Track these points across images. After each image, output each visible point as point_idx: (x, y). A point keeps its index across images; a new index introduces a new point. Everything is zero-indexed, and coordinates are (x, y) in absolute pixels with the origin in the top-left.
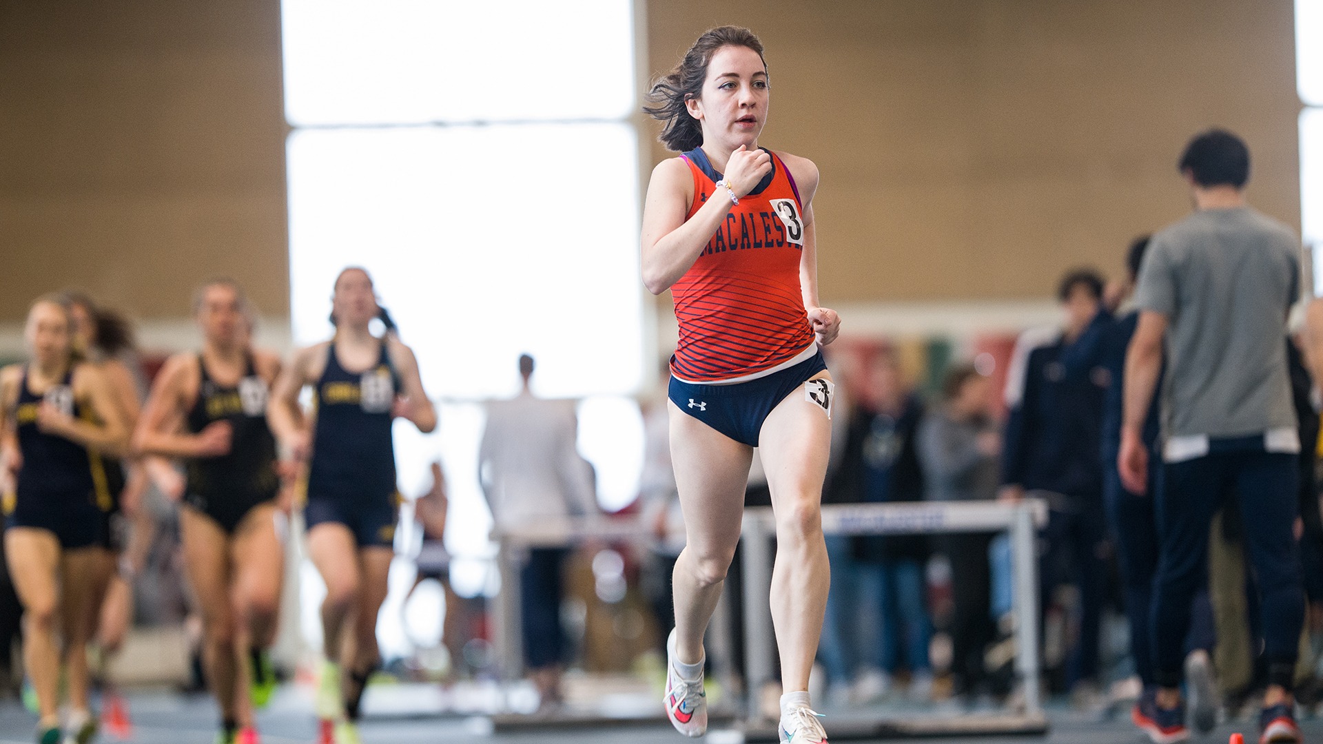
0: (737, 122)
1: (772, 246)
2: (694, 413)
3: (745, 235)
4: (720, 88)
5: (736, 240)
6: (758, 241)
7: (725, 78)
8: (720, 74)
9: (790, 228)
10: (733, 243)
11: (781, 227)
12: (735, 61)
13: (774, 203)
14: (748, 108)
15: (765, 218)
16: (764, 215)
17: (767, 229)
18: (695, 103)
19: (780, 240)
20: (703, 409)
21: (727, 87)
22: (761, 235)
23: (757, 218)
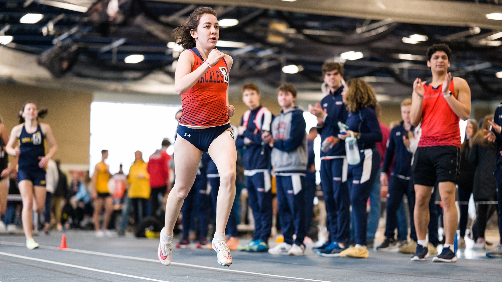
0: (210, 39)
1: (220, 82)
2: (186, 138)
3: (211, 78)
4: (204, 27)
5: (208, 79)
6: (215, 80)
7: (206, 24)
8: (205, 23)
9: (225, 77)
10: (207, 80)
11: (222, 76)
12: (209, 19)
13: (220, 68)
14: (214, 35)
15: (218, 73)
16: (217, 72)
17: (218, 76)
18: (194, 33)
19: (222, 81)
20: (189, 137)
21: (207, 27)
22: (216, 78)
23: (215, 73)
